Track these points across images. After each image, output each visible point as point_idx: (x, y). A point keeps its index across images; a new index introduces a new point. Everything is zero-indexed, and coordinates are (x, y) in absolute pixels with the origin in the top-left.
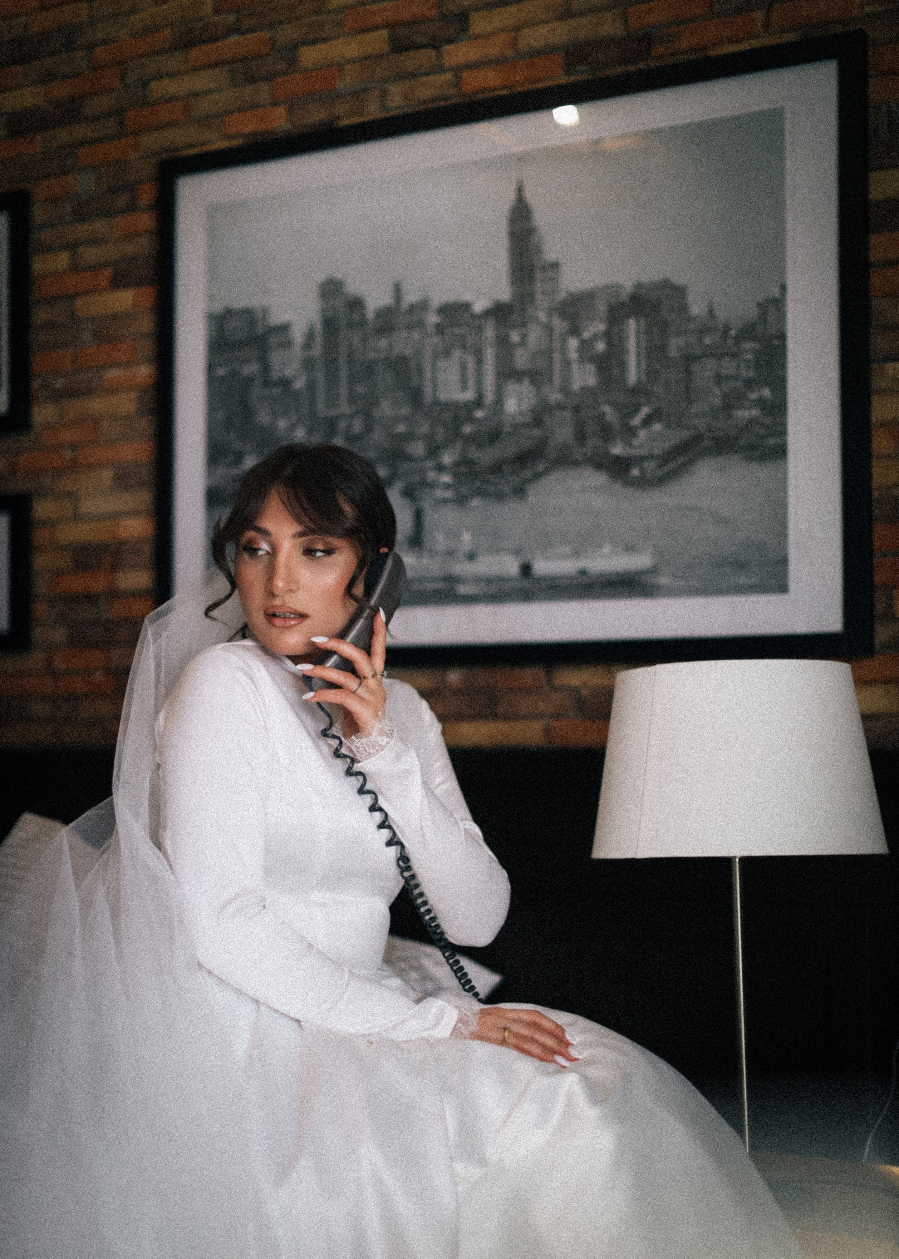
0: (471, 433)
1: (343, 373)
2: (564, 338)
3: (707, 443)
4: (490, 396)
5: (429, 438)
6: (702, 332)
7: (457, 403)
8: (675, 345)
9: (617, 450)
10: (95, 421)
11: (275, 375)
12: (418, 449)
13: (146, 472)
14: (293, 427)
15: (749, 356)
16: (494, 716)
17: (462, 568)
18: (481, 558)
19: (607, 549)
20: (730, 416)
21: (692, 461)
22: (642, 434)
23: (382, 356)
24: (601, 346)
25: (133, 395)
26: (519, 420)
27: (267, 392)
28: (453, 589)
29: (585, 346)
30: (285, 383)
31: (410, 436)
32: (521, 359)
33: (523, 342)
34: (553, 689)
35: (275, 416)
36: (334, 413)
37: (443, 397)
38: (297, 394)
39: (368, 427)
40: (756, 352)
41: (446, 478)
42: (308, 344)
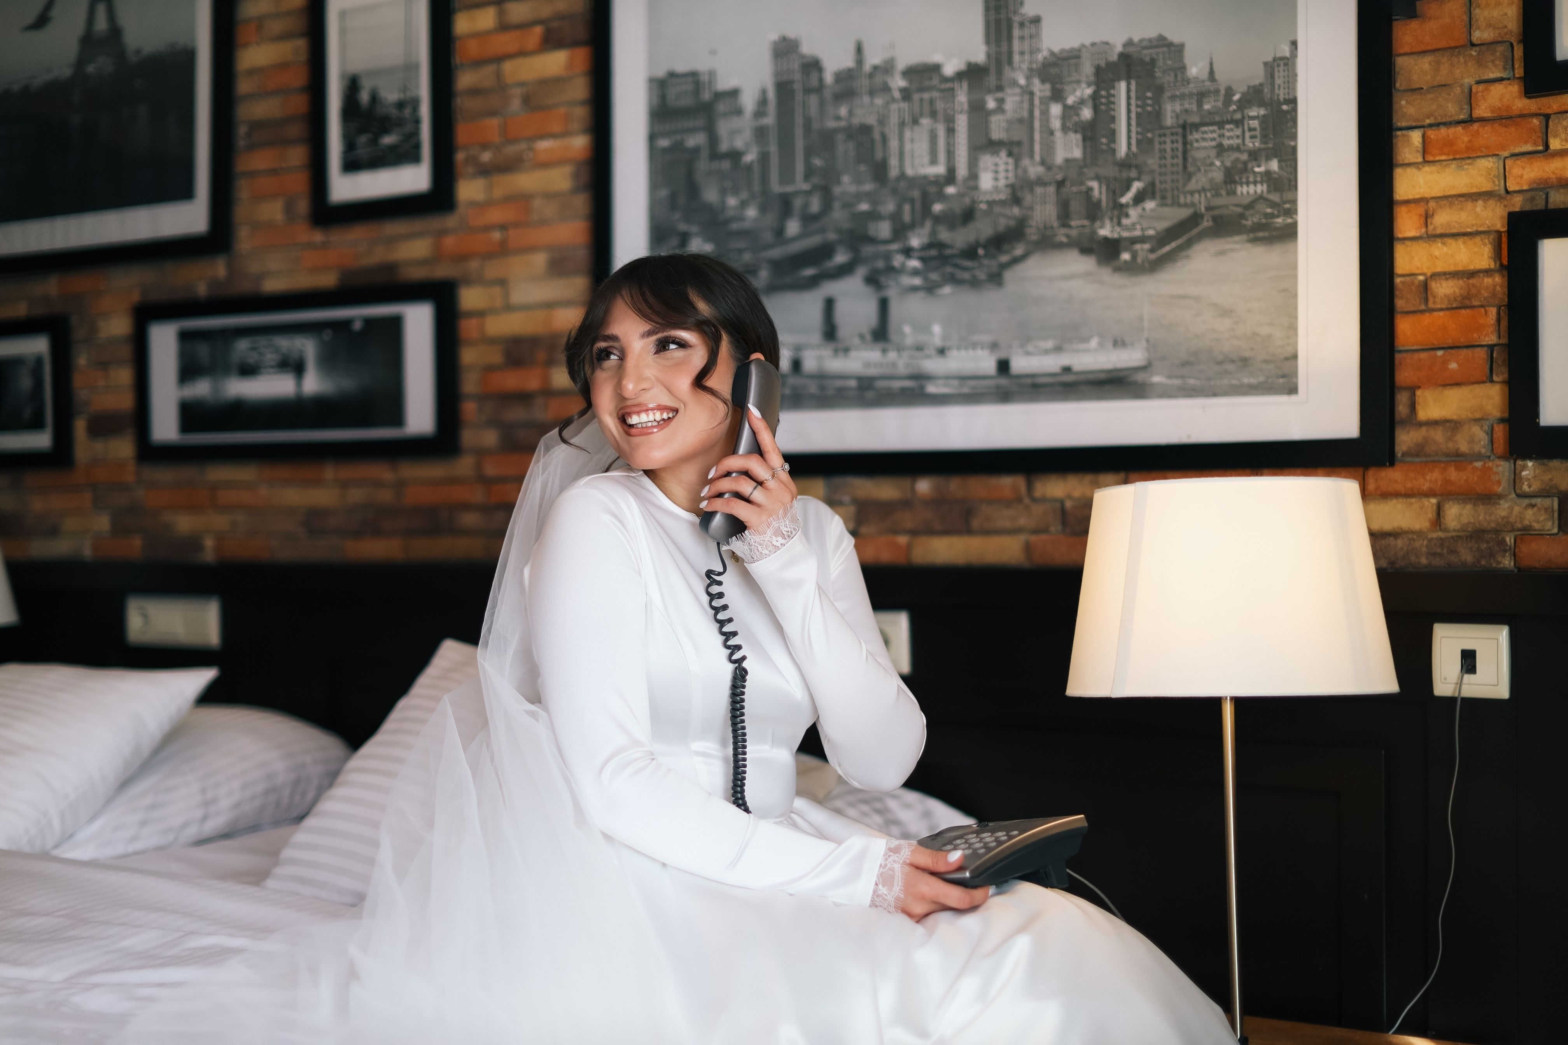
0: (942, 211)
1: (800, 144)
2: (1046, 102)
3: (1206, 223)
4: (962, 171)
5: (895, 217)
6: (1201, 96)
7: (925, 177)
8: (1171, 112)
9: (1105, 231)
10: (522, 200)
11: (724, 147)
12: (884, 229)
13: (582, 255)
14: (744, 204)
15: (1255, 124)
16: (968, 531)
17: (932, 365)
18: (954, 353)
19: (1094, 343)
20: (1234, 193)
21: (1189, 244)
22: (1134, 213)
23: (843, 124)
24: (1087, 113)
25: (568, 170)
26: (997, 197)
27: (716, 165)
28: (922, 388)
29: (1069, 111)
30: (735, 156)
31: (873, 216)
32: (998, 129)
33: (1000, 110)
34: (1034, 500)
35: (723, 192)
36: (789, 189)
37: (909, 172)
38: (749, 168)
39: (827, 206)
40: (1263, 120)
41: (914, 263)
42: (759, 113)
